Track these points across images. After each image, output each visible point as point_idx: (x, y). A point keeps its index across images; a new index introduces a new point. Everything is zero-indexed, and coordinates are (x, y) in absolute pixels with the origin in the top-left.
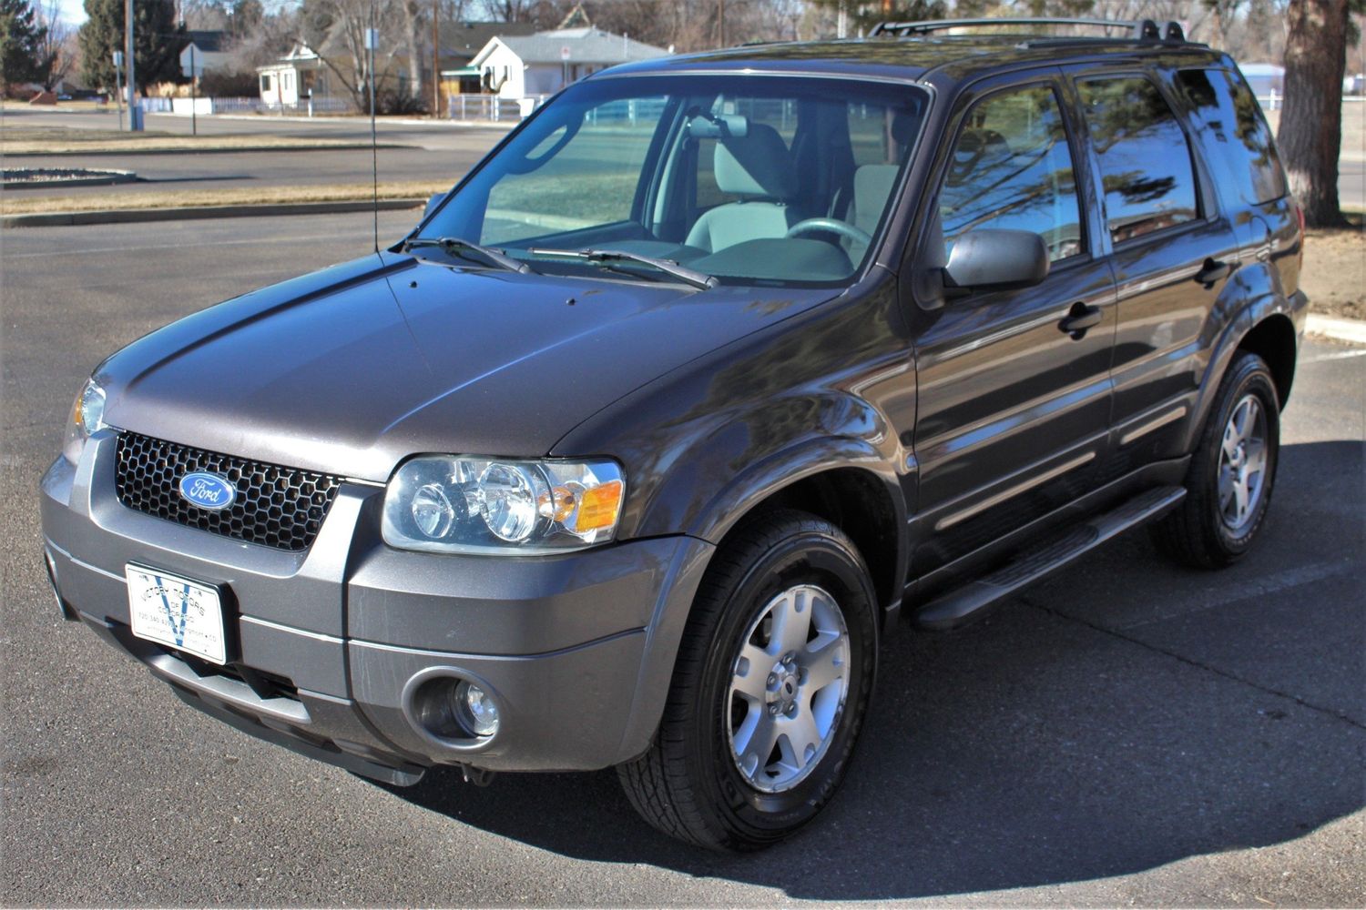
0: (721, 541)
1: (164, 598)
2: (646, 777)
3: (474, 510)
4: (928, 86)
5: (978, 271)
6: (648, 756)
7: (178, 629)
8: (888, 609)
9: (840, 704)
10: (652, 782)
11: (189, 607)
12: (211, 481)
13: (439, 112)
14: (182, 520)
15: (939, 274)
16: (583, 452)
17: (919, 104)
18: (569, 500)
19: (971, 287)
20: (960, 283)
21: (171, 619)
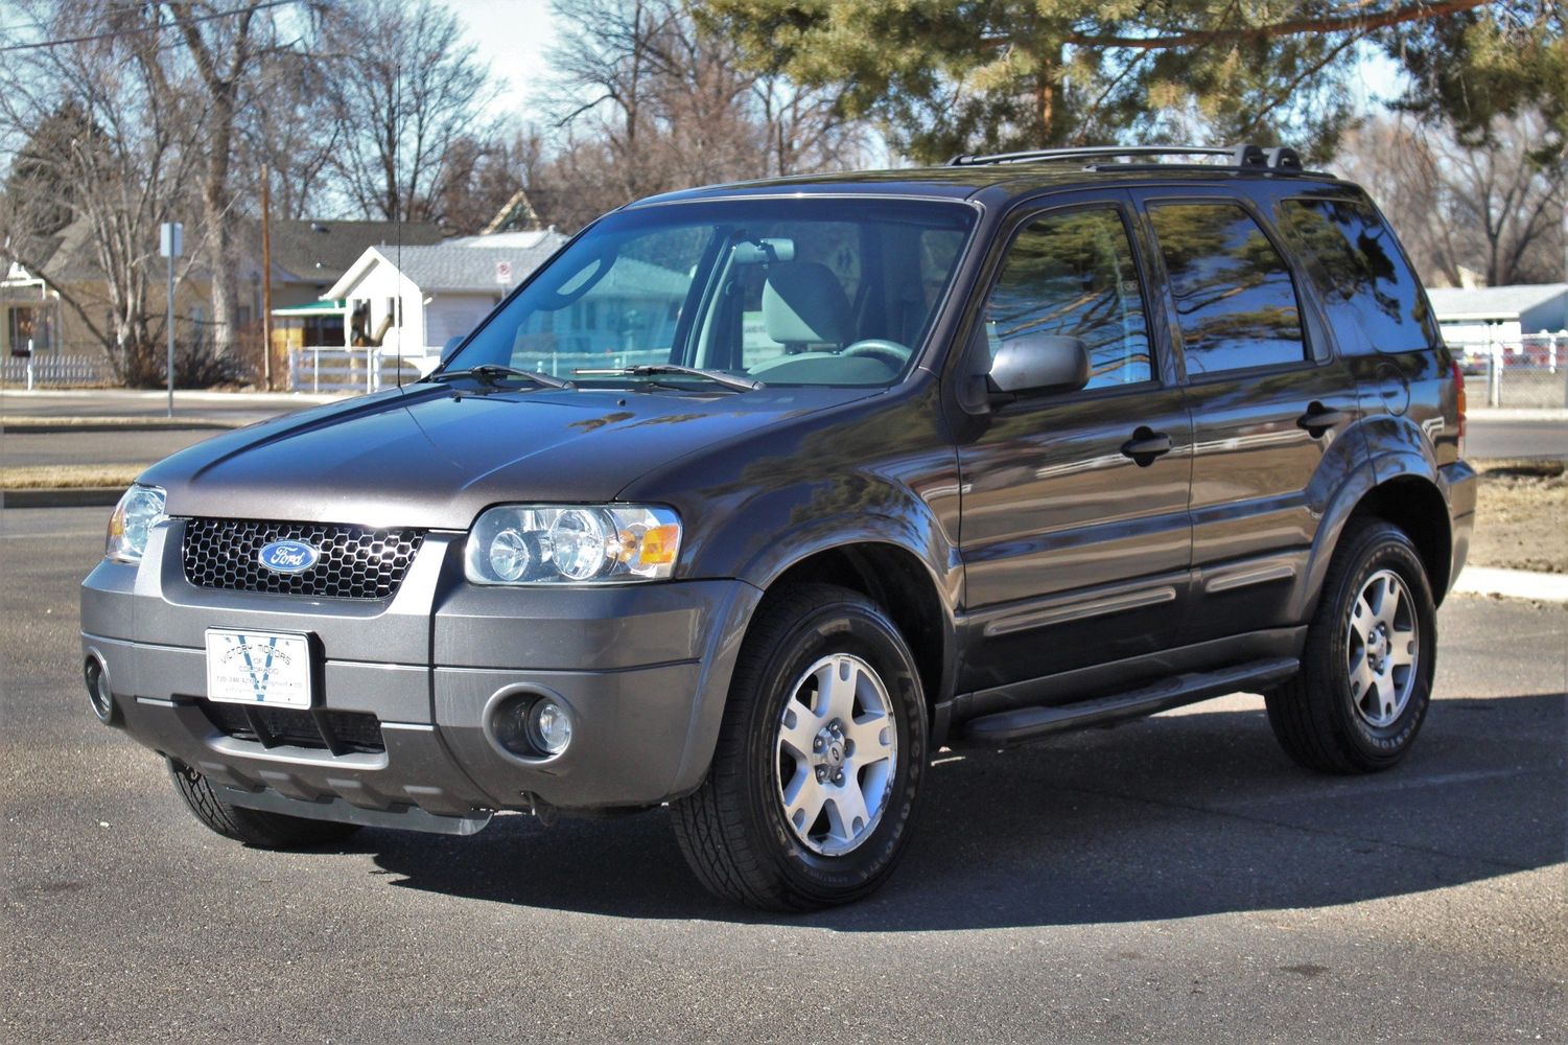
0: (768, 589)
1: (247, 657)
2: (700, 818)
3: (546, 556)
4: (977, 204)
5: (1020, 376)
6: (702, 790)
7: (260, 685)
8: (938, 706)
9: (888, 786)
10: (706, 822)
11: (274, 660)
12: (293, 547)
13: (270, 379)
14: (262, 587)
15: (984, 380)
16: (645, 497)
17: (967, 221)
18: (632, 545)
19: (1015, 392)
20: (1003, 388)
21: (253, 675)
